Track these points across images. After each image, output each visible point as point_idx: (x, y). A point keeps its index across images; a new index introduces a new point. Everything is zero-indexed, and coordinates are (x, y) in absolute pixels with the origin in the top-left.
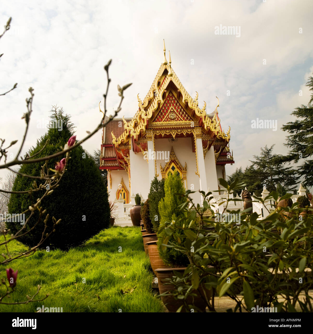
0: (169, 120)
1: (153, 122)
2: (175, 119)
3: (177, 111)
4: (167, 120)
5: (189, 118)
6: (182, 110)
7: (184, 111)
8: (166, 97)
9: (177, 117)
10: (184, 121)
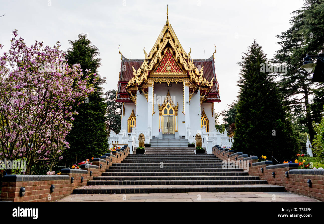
0: (166, 71)
1: (154, 72)
2: (170, 70)
3: (172, 64)
4: (164, 71)
5: (181, 70)
6: (176, 64)
7: (177, 64)
8: (165, 54)
9: (172, 69)
10: (176, 73)
